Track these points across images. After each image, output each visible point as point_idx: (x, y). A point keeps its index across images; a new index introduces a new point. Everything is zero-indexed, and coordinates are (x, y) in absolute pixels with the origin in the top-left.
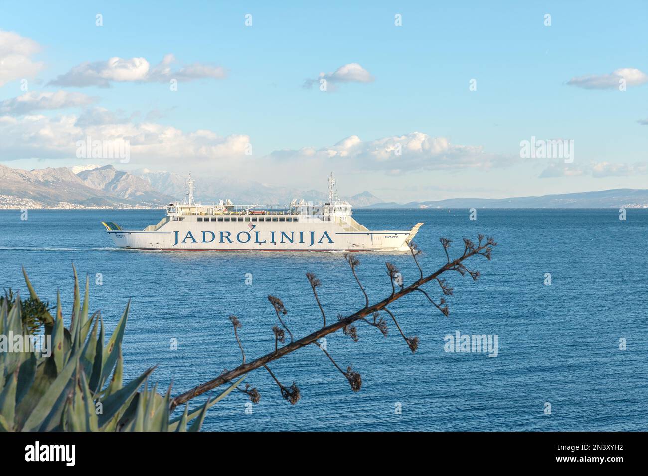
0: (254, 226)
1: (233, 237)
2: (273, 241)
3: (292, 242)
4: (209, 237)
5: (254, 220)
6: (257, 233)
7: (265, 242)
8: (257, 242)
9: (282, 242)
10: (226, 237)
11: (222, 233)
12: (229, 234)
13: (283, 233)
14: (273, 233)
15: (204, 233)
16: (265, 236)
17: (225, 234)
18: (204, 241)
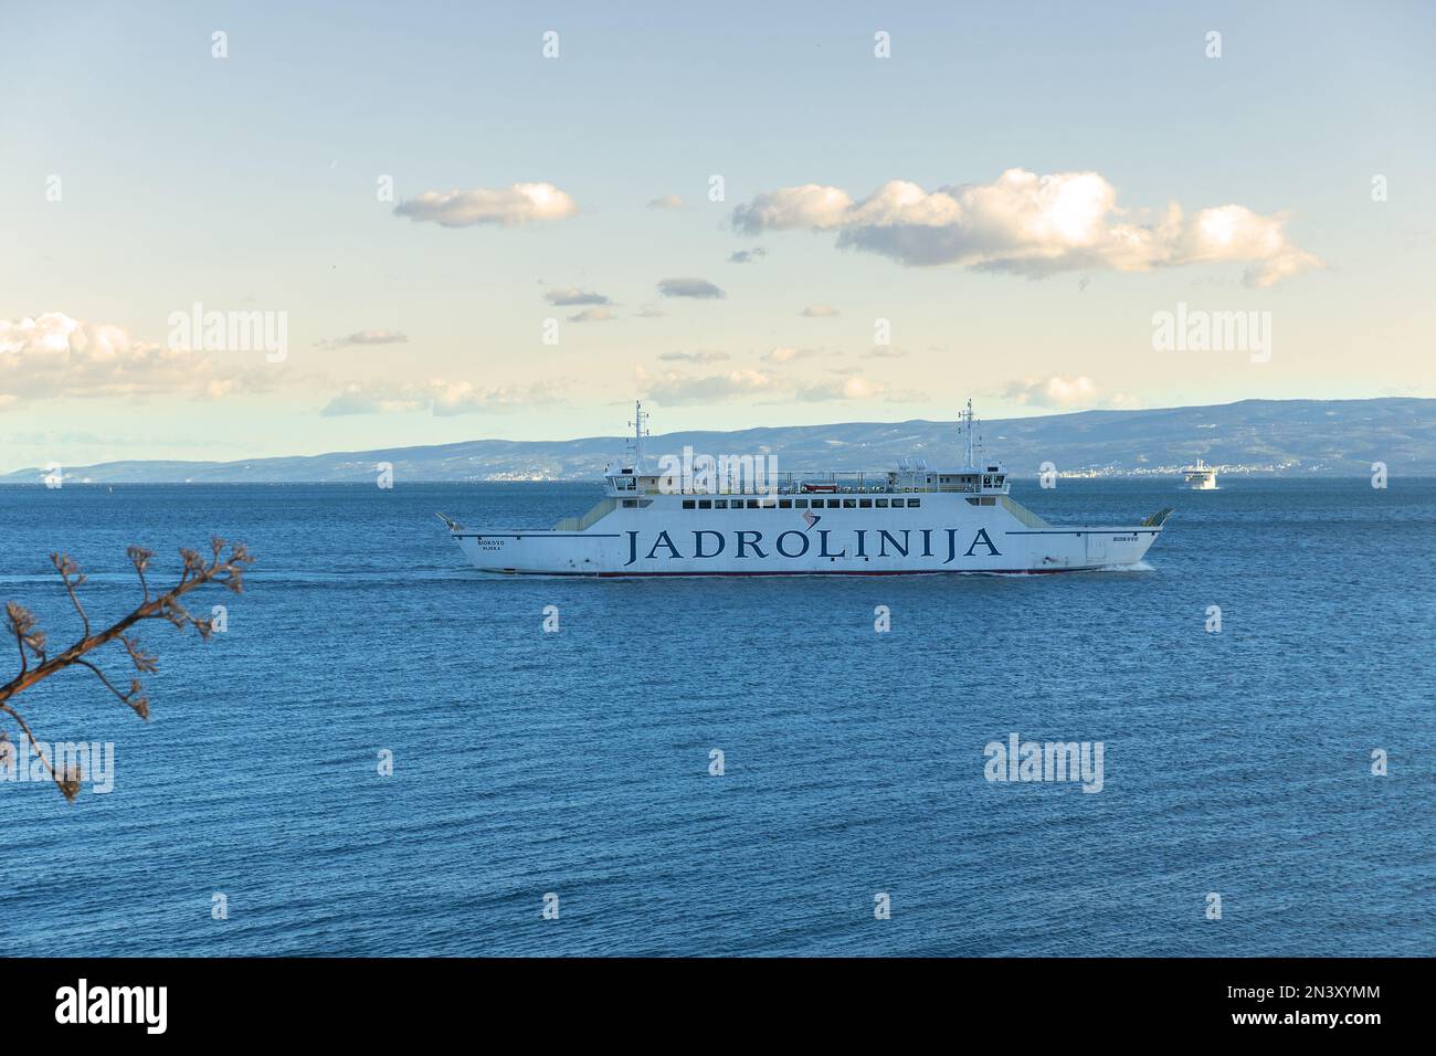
0: (818, 518)
1: (767, 545)
2: (861, 553)
3: (905, 553)
4: (710, 543)
5: (817, 504)
6: (824, 534)
7: (843, 555)
8: (824, 553)
9: (883, 554)
10: (752, 544)
11: (741, 535)
12: (759, 536)
13: (884, 533)
14: (861, 533)
15: (699, 535)
16: (842, 540)
17: (750, 538)
18: (699, 554)
